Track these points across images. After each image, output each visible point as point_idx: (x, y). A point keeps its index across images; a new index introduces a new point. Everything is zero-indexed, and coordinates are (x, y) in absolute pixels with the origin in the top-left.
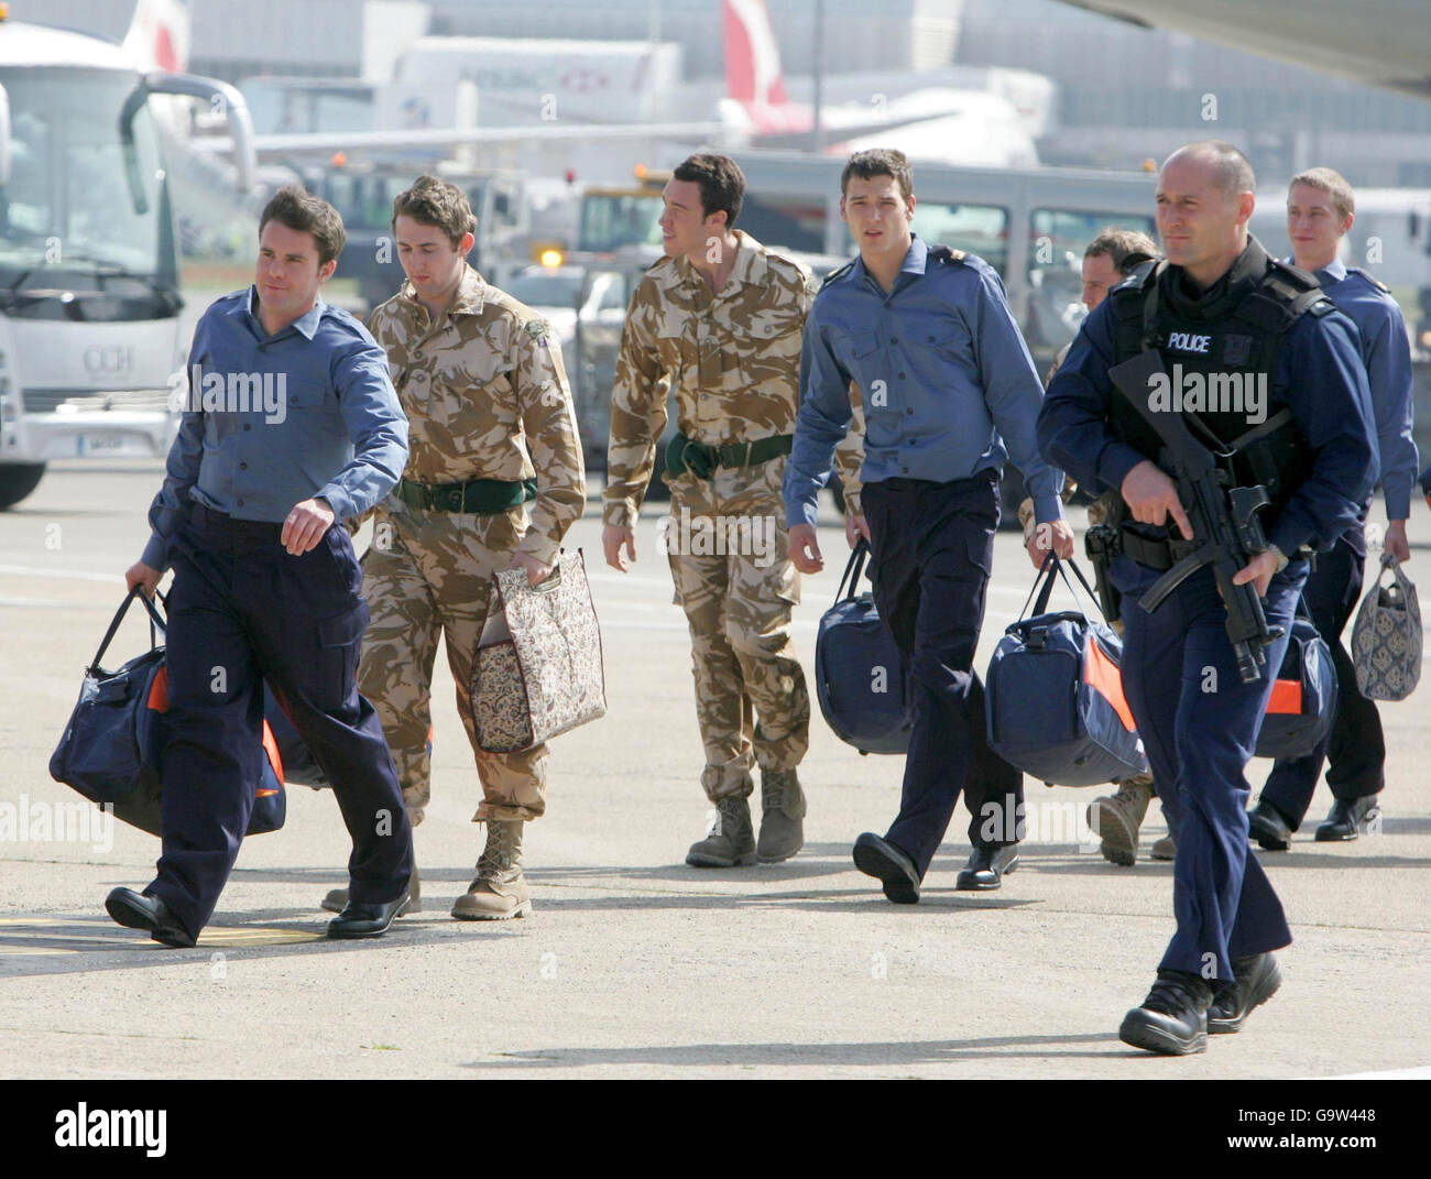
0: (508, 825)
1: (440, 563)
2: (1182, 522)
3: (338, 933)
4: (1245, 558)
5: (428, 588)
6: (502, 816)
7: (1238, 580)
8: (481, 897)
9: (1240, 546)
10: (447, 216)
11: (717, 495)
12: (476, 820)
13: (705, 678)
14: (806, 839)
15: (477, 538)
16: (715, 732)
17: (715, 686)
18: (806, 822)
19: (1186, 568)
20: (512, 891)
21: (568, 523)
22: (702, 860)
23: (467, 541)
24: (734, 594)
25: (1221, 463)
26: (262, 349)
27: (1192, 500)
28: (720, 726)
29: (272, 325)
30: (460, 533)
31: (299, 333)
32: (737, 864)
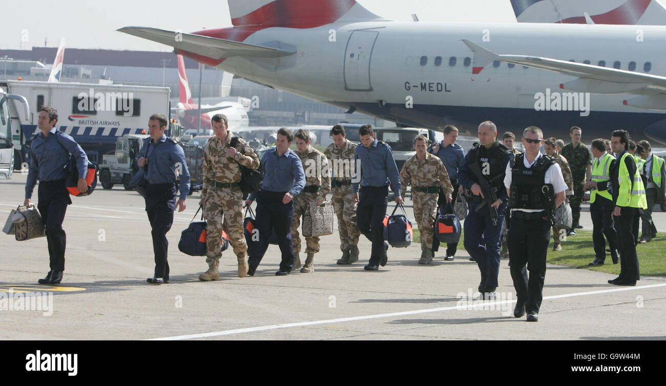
0: (312, 254)
1: (304, 202)
2: (482, 195)
3: (278, 274)
4: (493, 202)
5: (301, 207)
6: (311, 252)
7: (492, 206)
8: (306, 268)
9: (492, 199)
10: (305, 138)
11: (342, 190)
12: (305, 252)
13: (340, 227)
14: (359, 259)
15: (311, 197)
16: (342, 237)
17: (342, 229)
18: (359, 255)
19: (483, 204)
20: (311, 268)
21: (326, 194)
22: (340, 263)
23: (310, 198)
24: (344, 209)
25: (490, 183)
26: (278, 159)
27: (483, 190)
28: (343, 236)
29: (280, 154)
30: (308, 196)
31: (285, 156)
32: (347, 264)
